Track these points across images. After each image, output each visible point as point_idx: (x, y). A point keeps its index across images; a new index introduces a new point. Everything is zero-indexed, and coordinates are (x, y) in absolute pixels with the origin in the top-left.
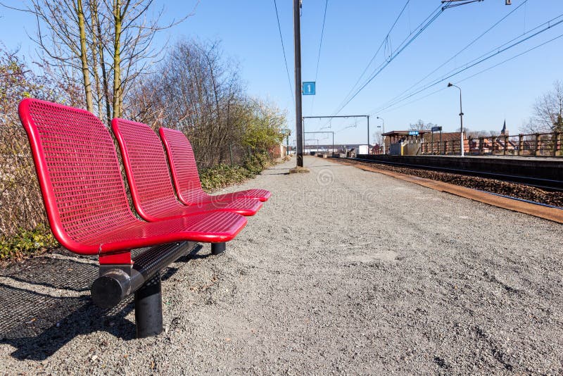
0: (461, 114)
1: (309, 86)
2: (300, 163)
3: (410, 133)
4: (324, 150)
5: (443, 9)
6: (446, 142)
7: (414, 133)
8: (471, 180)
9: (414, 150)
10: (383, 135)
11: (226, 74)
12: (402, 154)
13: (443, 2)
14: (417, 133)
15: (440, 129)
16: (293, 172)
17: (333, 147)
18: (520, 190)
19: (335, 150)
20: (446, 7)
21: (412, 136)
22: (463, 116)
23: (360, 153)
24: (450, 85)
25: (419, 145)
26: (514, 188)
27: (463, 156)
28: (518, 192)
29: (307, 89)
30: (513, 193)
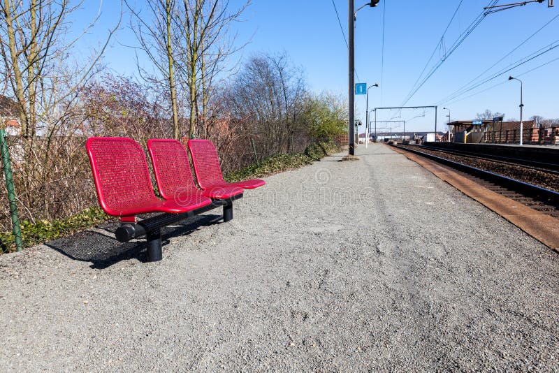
0: (521, 106)
1: (361, 87)
2: (352, 152)
3: (474, 123)
4: (397, 137)
5: (485, 15)
6: (507, 131)
7: (477, 123)
8: (512, 169)
9: (477, 138)
10: (449, 124)
11: (292, 79)
12: (465, 142)
13: (485, 9)
14: (480, 123)
15: (501, 119)
16: (345, 159)
17: (405, 134)
18: (551, 179)
19: (407, 137)
20: (488, 13)
21: (476, 125)
22: (523, 107)
23: (428, 140)
24: (511, 78)
25: (483, 134)
26: (547, 178)
27: (521, 145)
28: (549, 182)
29: (359, 89)
30: (545, 182)
